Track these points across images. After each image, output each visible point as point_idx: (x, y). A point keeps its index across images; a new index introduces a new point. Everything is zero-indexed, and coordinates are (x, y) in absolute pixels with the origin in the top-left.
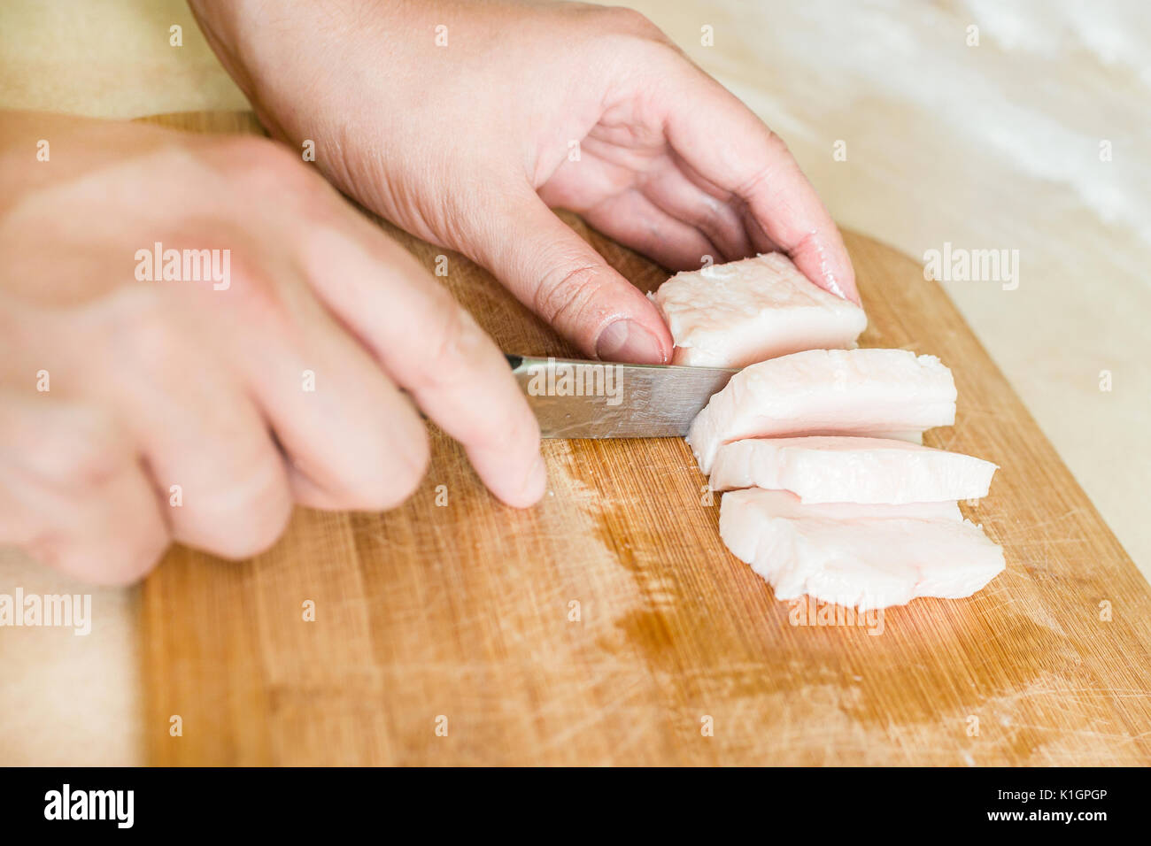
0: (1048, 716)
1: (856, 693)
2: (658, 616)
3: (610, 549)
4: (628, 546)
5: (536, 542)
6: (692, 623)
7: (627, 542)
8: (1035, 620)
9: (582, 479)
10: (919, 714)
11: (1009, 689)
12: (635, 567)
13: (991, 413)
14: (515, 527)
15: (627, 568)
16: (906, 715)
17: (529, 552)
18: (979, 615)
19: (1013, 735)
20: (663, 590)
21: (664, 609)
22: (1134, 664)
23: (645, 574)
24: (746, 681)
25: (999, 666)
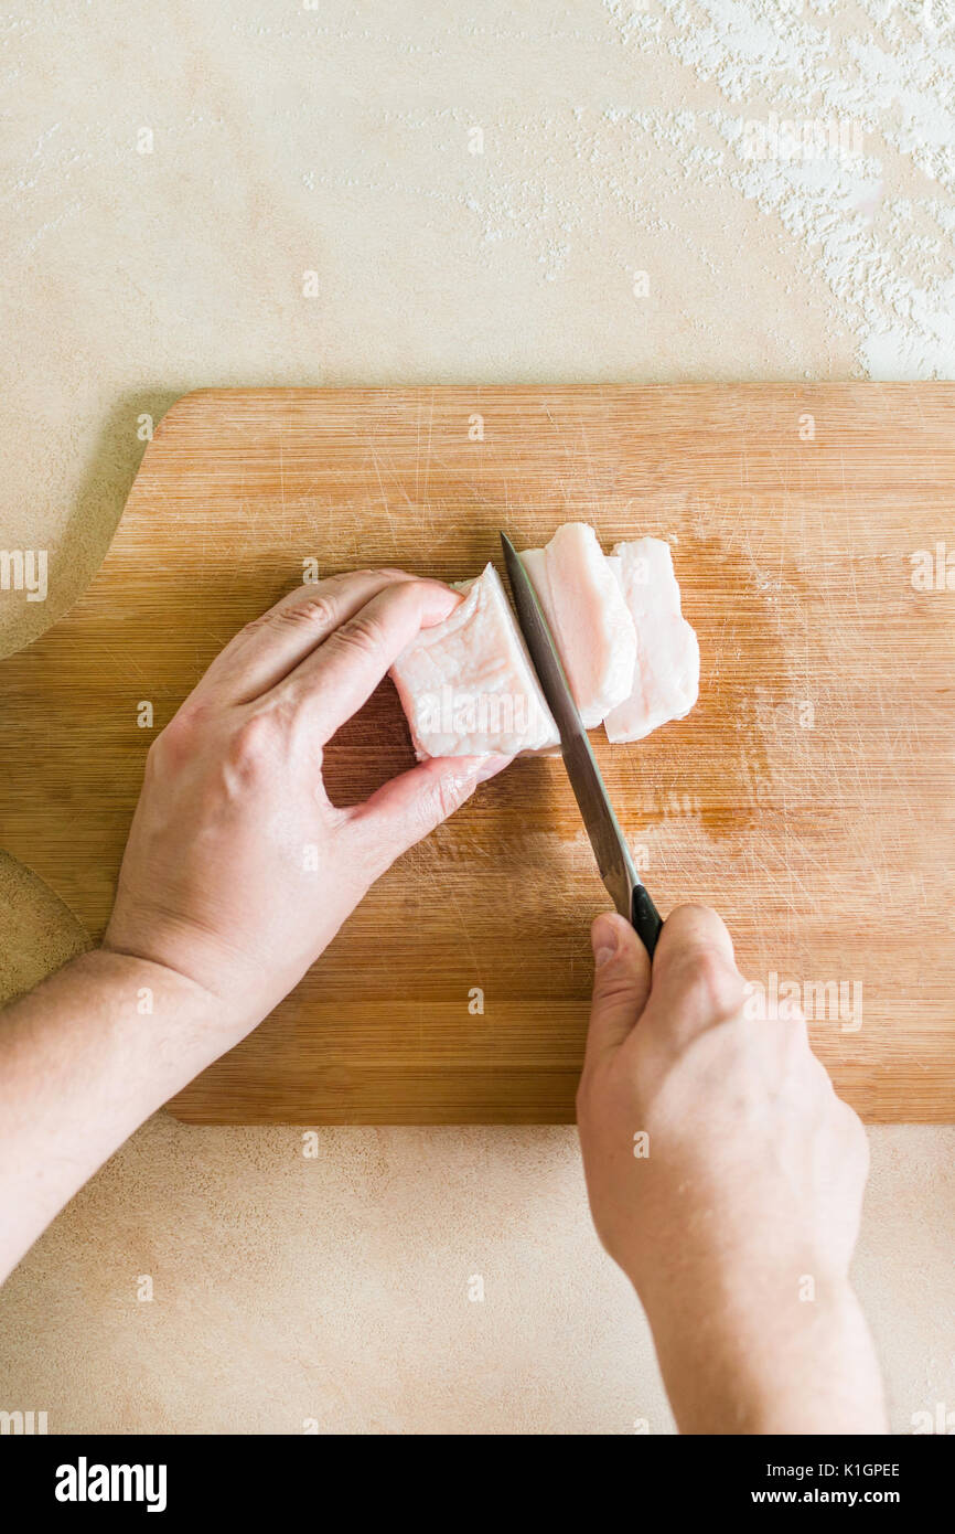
2: (704, 811)
6: (709, 789)
7: (637, 814)
10: (776, 650)
12: (661, 814)
16: (777, 661)
19: (790, 587)
20: (680, 801)
21: (698, 805)
22: (715, 449)
23: (666, 809)
24: (756, 766)
25: (728, 567)
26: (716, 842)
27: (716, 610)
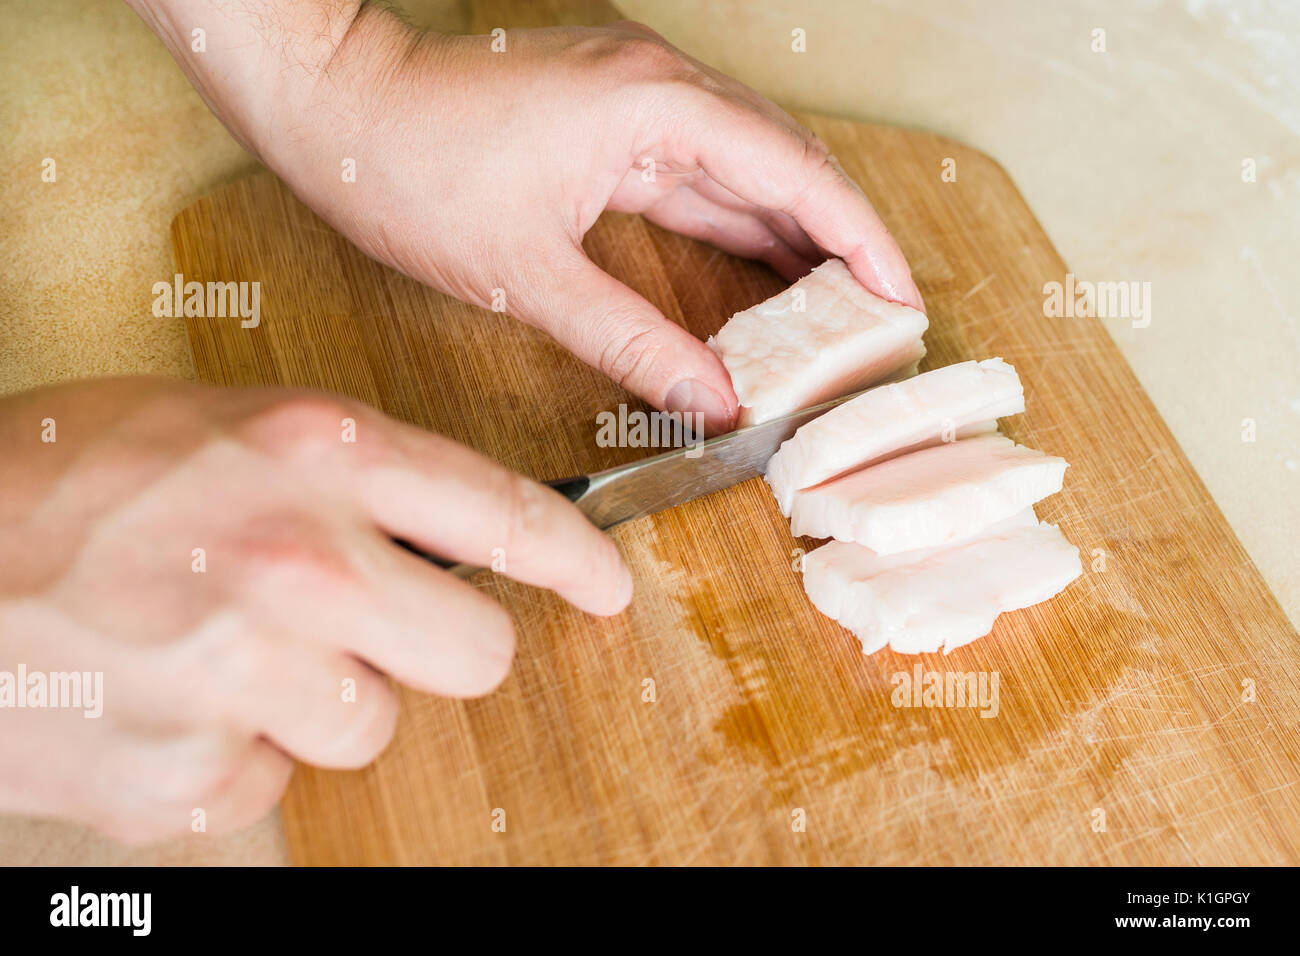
0: (1130, 722)
1: (946, 744)
2: (753, 705)
3: (702, 639)
4: (719, 631)
5: (631, 651)
6: (786, 706)
7: (718, 626)
8: (1118, 606)
9: (668, 559)
10: (1007, 753)
11: (1093, 699)
12: (726, 653)
13: (1069, 347)
14: (610, 638)
15: (720, 657)
16: (994, 758)
17: (625, 665)
18: (1062, 615)
19: (1096, 754)
20: (756, 674)
21: (759, 697)
22: (1215, 633)
23: (738, 659)
24: (842, 760)
25: (1082, 674)
26: (716, 729)
27: (1024, 672)
